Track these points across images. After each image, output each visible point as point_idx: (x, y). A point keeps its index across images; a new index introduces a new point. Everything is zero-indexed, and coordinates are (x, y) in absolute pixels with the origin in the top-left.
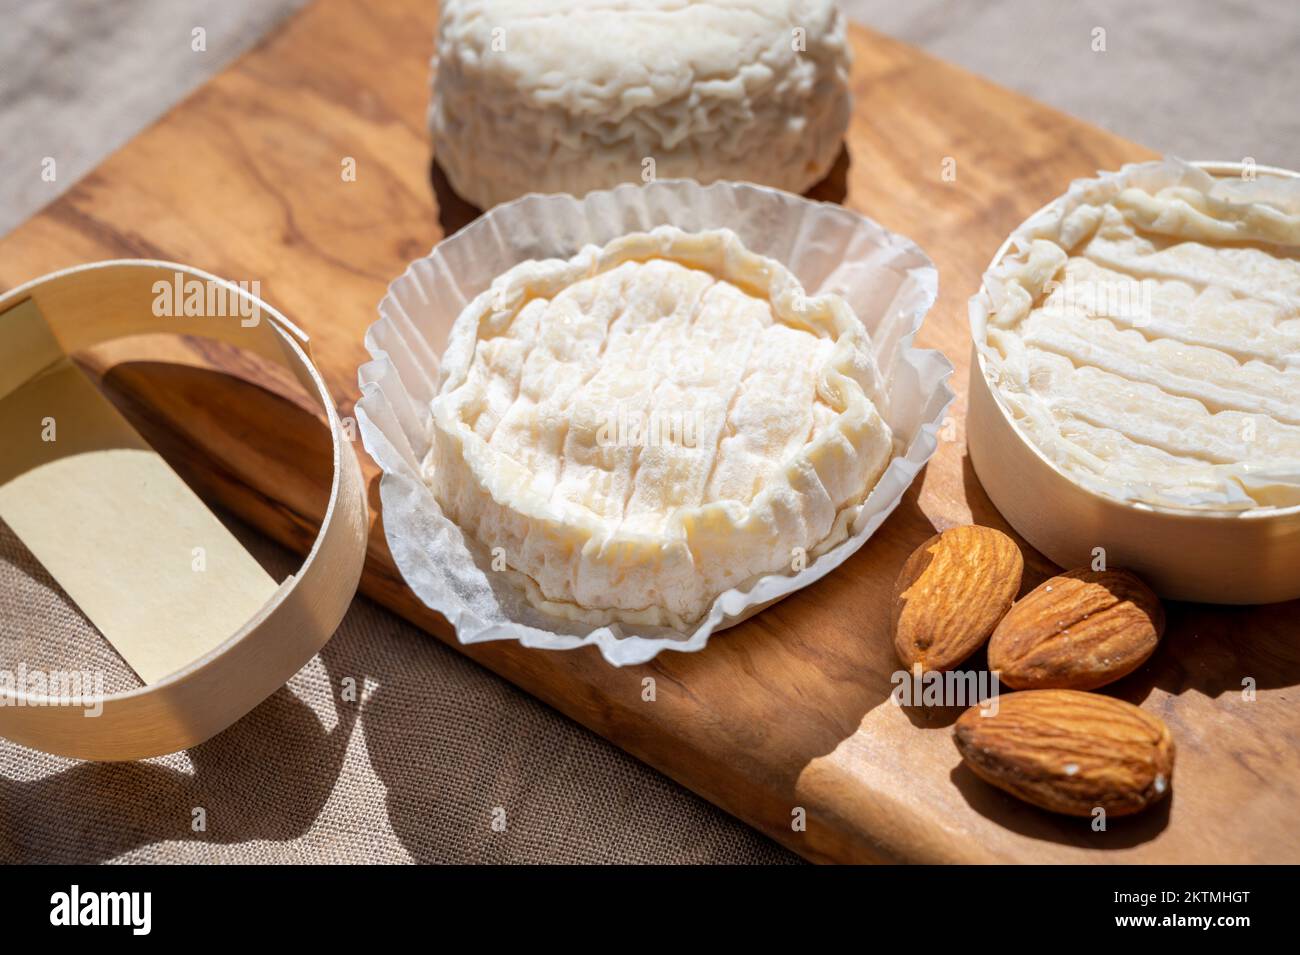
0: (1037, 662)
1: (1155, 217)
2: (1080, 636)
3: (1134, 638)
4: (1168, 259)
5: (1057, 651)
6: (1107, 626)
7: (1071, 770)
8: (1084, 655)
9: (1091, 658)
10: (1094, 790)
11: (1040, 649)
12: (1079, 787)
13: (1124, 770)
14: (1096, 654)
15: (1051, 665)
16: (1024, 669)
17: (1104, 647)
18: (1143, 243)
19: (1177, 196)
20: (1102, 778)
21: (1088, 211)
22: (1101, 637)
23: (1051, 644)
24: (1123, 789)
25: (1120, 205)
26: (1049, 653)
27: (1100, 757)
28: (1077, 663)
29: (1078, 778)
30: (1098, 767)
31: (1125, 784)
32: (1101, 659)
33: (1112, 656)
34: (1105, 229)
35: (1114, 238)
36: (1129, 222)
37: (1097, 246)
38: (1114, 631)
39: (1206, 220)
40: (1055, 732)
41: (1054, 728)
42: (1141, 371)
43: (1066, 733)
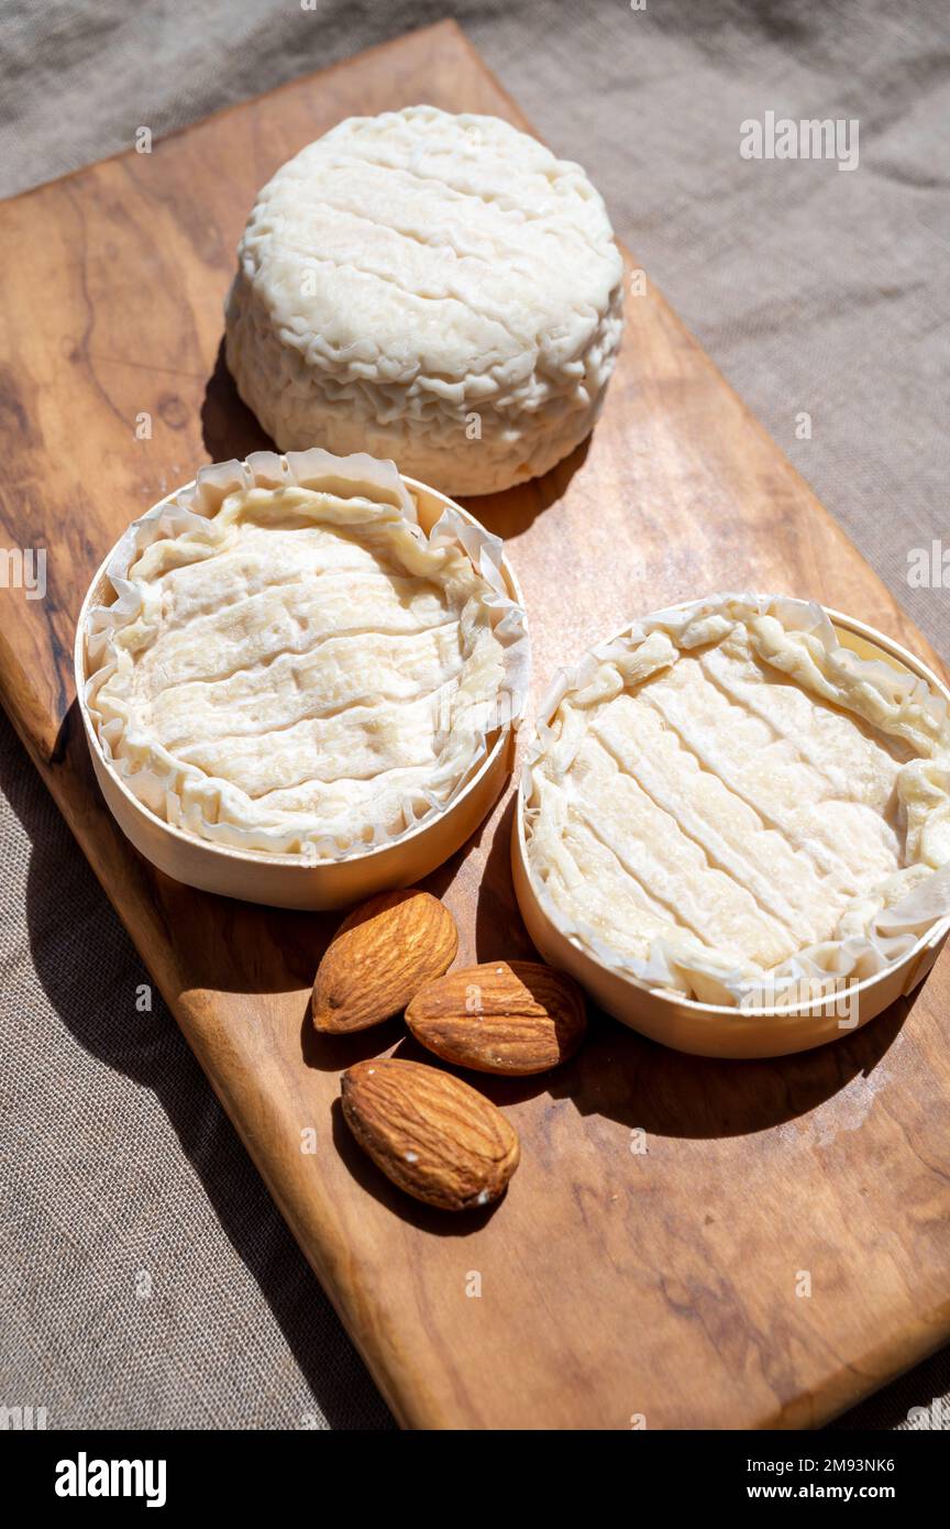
0: (442, 1030)
1: (775, 653)
2: (490, 1029)
3: (535, 1052)
4: (765, 696)
5: (464, 1030)
6: (517, 1032)
7: (411, 1158)
8: (484, 1045)
9: (488, 1051)
10: (423, 1182)
11: (450, 1021)
12: (412, 1174)
13: (454, 1175)
14: (493, 1050)
15: (451, 1039)
16: (428, 1029)
17: (504, 1047)
18: (753, 668)
19: (804, 641)
20: (433, 1175)
21: (719, 623)
22: (505, 1038)
23: (461, 1022)
24: (447, 1191)
25: (751, 629)
26: (455, 1027)
27: (440, 1156)
28: (472, 1049)
29: (414, 1166)
30: (434, 1165)
31: (450, 1188)
32: (495, 1056)
33: (505, 1058)
34: (727, 644)
35: (732, 655)
36: (751, 646)
37: (713, 658)
38: (522, 1038)
39: (816, 676)
40: (416, 1118)
41: (417, 1113)
42: (674, 801)
43: (423, 1123)
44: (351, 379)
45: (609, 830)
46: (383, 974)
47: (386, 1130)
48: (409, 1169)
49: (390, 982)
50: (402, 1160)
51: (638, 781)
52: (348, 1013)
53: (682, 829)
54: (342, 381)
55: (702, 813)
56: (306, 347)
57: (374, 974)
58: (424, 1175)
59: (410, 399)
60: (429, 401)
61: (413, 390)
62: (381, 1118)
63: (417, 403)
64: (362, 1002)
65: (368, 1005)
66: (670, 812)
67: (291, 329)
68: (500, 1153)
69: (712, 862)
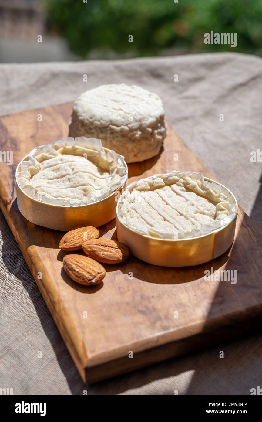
0: (90, 247)
1: (189, 184)
2: (103, 248)
3: (113, 256)
4: (186, 194)
5: (96, 248)
6: (109, 250)
7: (77, 270)
8: (100, 252)
9: (101, 253)
10: (79, 276)
11: (93, 245)
12: (77, 274)
13: (87, 274)
14: (103, 253)
15: (92, 249)
16: (87, 247)
17: (105, 253)
18: (184, 188)
19: (197, 182)
20: (82, 273)
21: (176, 178)
22: (106, 251)
23: (96, 246)
24: (85, 278)
25: (184, 179)
26: (93, 247)
27: (84, 270)
28: (97, 252)
29: (77, 272)
30: (83, 271)
31: (85, 277)
32: (103, 255)
33: (106, 255)
34: (178, 183)
35: (179, 185)
36: (184, 183)
37: (174, 186)
38: (110, 252)
39: (199, 189)
40: (80, 262)
41: (81, 262)
42: (157, 208)
43: (82, 264)
44: (94, 126)
45: (140, 211)
46: (78, 237)
47: (72, 264)
48: (76, 273)
49: (80, 238)
50: (74, 270)
51: (149, 204)
52: (68, 244)
53: (159, 214)
54: (92, 127)
55: (164, 211)
56: (84, 119)
57: (76, 236)
58: (80, 274)
59: (107, 131)
60: (112, 131)
61: (109, 128)
62: (71, 262)
63: (109, 132)
64: (72, 242)
65: (73, 243)
66: (156, 210)
67: (81, 116)
68: (100, 272)
69: (165, 220)
